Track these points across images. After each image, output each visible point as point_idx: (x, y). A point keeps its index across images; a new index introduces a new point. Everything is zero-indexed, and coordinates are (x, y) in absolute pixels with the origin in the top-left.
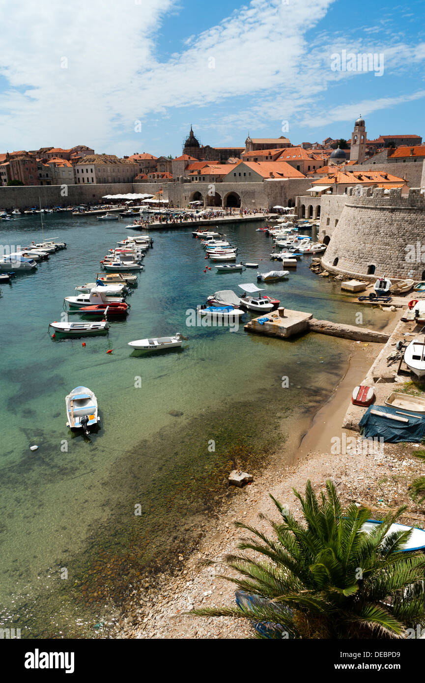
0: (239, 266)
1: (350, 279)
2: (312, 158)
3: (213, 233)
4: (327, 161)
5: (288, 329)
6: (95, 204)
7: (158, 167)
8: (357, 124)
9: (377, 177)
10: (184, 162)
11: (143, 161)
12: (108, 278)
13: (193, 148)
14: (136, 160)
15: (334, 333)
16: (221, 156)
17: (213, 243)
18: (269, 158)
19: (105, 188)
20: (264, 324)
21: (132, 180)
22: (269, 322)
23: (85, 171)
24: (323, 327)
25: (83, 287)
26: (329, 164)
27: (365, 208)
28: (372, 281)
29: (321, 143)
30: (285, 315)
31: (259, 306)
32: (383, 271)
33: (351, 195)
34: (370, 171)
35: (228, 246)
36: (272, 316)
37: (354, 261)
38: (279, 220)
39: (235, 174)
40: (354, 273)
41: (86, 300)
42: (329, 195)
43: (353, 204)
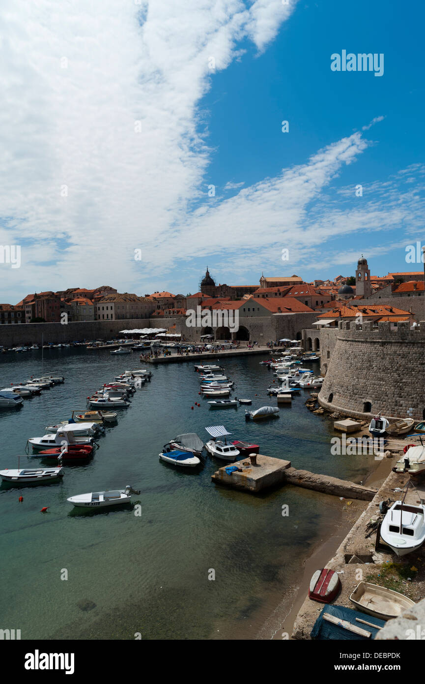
0: (233, 401)
1: (346, 417)
2: (320, 293)
3: (214, 367)
4: (335, 296)
5: (258, 481)
6: (112, 339)
7: (176, 305)
8: (360, 263)
9: (382, 310)
10: (197, 299)
11: (162, 299)
12: (86, 416)
13: (208, 287)
14: (155, 298)
15: (313, 486)
16: (237, 293)
17: (212, 377)
18: (278, 294)
19: (122, 324)
20: (231, 474)
21: (150, 315)
22: (237, 473)
23: (105, 309)
24: (301, 478)
25: (54, 427)
26: (337, 299)
27: (356, 341)
28: (368, 419)
29: (333, 280)
30: (257, 463)
31: (223, 454)
32: (380, 408)
33: (341, 329)
34: (375, 305)
35: (225, 380)
36: (243, 464)
37: (349, 397)
38: (284, 353)
39: (244, 309)
40: (350, 410)
41: (51, 441)
42: (327, 329)
43: (344, 337)
